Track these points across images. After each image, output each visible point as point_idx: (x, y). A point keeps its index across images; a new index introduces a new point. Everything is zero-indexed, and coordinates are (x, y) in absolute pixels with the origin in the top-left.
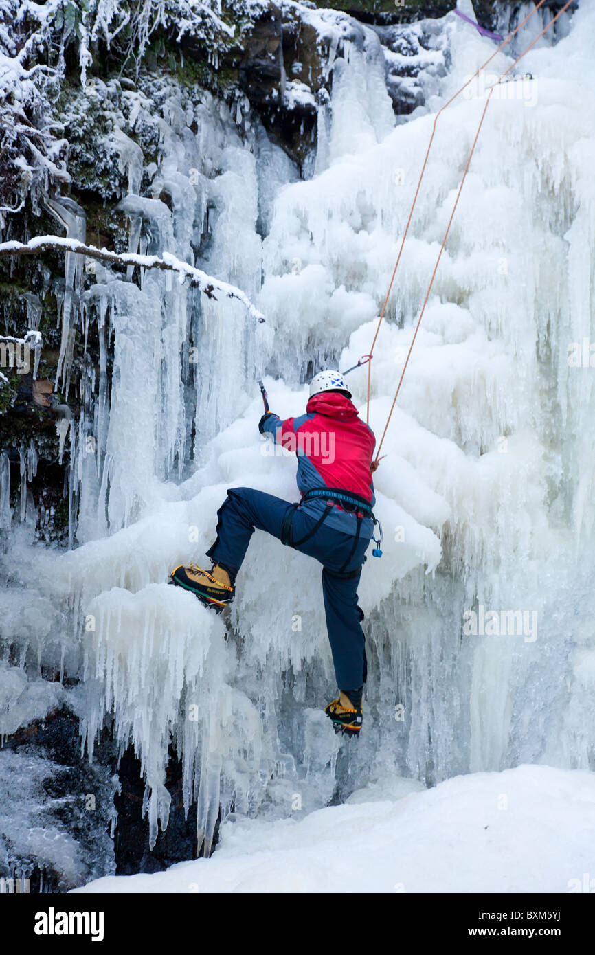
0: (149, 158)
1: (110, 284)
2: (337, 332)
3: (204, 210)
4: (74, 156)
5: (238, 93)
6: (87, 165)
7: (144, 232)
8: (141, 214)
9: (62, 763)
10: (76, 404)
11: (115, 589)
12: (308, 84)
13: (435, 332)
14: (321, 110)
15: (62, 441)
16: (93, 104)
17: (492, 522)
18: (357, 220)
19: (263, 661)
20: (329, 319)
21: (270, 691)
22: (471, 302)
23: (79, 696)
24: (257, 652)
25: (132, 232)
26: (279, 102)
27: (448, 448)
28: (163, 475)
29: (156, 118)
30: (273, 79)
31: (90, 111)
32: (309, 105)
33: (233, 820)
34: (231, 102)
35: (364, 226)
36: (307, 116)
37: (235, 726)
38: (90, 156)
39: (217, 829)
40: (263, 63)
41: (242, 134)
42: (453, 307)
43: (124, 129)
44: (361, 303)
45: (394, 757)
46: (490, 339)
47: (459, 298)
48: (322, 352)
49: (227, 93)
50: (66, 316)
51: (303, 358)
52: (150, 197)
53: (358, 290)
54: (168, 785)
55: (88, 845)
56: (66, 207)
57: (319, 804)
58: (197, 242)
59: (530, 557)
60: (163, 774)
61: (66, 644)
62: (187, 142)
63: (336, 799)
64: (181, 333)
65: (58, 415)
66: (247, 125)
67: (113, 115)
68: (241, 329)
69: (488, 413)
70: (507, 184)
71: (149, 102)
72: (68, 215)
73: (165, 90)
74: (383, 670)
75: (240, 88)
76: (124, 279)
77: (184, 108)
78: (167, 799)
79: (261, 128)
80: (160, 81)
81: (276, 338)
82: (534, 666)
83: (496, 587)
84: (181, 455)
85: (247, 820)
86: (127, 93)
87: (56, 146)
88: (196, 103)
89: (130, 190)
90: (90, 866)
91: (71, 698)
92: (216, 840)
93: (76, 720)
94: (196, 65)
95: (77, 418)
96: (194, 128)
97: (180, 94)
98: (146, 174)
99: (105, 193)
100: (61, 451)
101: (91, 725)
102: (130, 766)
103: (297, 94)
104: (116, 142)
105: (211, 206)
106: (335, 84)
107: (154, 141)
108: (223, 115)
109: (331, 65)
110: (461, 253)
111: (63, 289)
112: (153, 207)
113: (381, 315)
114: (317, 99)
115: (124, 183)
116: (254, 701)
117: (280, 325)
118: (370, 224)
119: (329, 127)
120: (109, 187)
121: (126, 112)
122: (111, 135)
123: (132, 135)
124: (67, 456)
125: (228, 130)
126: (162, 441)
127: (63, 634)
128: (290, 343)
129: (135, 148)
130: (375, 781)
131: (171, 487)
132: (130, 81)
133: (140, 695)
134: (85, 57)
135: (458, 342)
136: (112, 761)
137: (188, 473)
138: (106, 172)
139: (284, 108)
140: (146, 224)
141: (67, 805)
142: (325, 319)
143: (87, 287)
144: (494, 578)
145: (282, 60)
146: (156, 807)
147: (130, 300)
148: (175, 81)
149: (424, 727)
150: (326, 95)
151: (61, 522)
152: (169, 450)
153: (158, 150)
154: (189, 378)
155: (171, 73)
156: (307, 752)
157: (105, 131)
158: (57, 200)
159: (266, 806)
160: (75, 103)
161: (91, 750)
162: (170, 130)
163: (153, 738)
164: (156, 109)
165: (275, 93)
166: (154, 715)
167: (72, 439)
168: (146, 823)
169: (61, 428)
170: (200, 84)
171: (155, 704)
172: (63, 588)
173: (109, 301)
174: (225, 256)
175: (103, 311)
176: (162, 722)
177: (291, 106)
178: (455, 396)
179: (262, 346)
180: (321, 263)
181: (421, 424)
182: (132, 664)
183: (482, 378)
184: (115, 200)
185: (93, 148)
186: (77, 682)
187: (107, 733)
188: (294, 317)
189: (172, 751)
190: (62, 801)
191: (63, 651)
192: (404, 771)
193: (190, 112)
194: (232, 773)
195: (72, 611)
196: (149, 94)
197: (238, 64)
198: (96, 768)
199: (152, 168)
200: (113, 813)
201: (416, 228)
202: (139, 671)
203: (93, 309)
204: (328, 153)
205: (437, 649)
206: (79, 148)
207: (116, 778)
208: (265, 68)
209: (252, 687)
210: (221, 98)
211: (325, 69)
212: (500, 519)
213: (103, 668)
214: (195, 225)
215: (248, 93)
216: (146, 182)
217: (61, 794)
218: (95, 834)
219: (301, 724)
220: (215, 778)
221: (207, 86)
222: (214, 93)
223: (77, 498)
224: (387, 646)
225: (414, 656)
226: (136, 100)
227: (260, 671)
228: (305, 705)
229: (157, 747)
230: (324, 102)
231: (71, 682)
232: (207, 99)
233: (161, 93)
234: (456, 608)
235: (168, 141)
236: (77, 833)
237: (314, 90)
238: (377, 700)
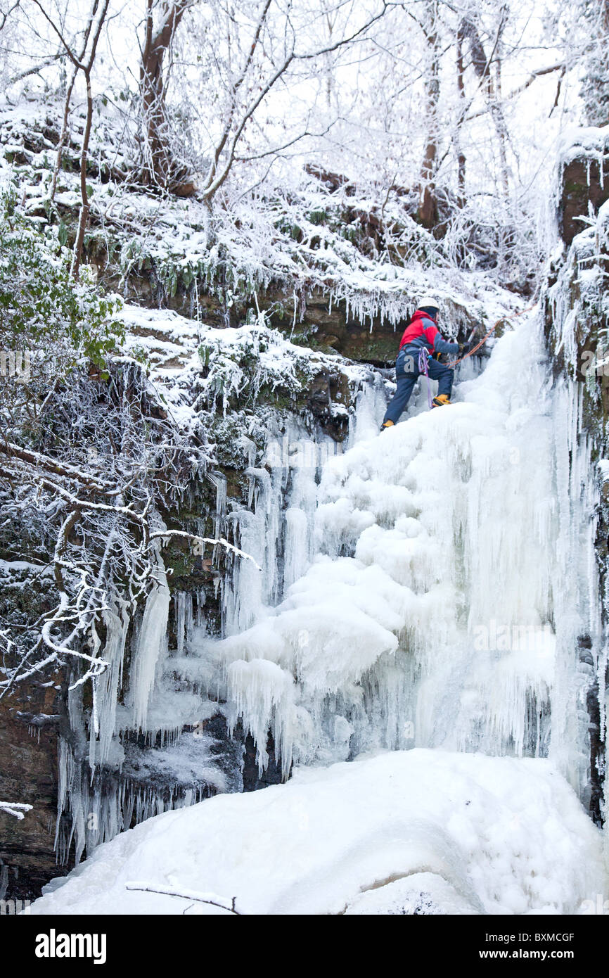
0: (259, 448)
1: (239, 511)
2: (356, 530)
3: (288, 472)
4: (221, 450)
5: (307, 411)
6: (228, 454)
7: (256, 485)
8: (255, 476)
9: (219, 739)
10: (223, 570)
11: (240, 661)
12: (344, 404)
13: (402, 531)
14: (350, 417)
15: (216, 588)
16: (230, 424)
17: (428, 626)
18: (366, 475)
19: (312, 694)
20: (352, 524)
21: (317, 708)
22: (421, 516)
23: (227, 708)
24: (309, 690)
25: (250, 485)
26: (329, 414)
27: (406, 591)
28: (267, 603)
29: (263, 428)
30: (325, 403)
31: (229, 428)
32: (344, 414)
33: (298, 766)
34: (303, 415)
35: (369, 478)
36: (343, 420)
37: (300, 723)
38: (229, 450)
39: (291, 770)
40: (319, 396)
41: (309, 431)
42: (411, 519)
43: (246, 435)
44: (367, 516)
45: (379, 739)
46: (430, 535)
47: (415, 514)
48: (349, 540)
49: (301, 411)
50: (217, 528)
51: (338, 544)
52: (260, 467)
53: (367, 509)
54: (268, 750)
55: (230, 776)
56: (217, 476)
57: (340, 759)
58: (285, 487)
59: (446, 644)
60: (265, 745)
61: (219, 684)
62: (279, 438)
63: (350, 758)
64: (275, 534)
65: (214, 576)
66: (312, 426)
67: (241, 428)
68: (305, 531)
69: (428, 572)
70: (440, 457)
71: (259, 420)
72: (217, 480)
73: (268, 414)
74: (375, 698)
75: (308, 409)
76: (247, 509)
77: (278, 421)
78: (267, 756)
79: (320, 427)
80: (266, 409)
81: (324, 534)
82: (445, 697)
83: (430, 658)
84: (276, 592)
85: (304, 767)
86: (249, 417)
87: (211, 447)
88: (284, 418)
89: (250, 464)
90: (231, 785)
91: (223, 709)
92: (290, 775)
93: (225, 719)
94: (285, 399)
95: (224, 577)
96: (283, 431)
97: (275, 415)
98: (258, 456)
99: (237, 467)
100: (216, 593)
101: (232, 723)
102: (250, 741)
103: (338, 409)
104: (243, 442)
105: (291, 469)
106: (357, 405)
107: (262, 439)
108: (299, 423)
109: (356, 394)
110: (417, 493)
111: (215, 514)
112: (262, 472)
113: (379, 522)
114: (348, 412)
115: (246, 461)
116: (309, 712)
117: (326, 528)
118: (372, 476)
119: (355, 425)
120: (239, 463)
121: (248, 426)
122: (240, 439)
123: (251, 437)
124: (219, 595)
125: (302, 430)
126: (266, 587)
127: (218, 680)
128: (333, 536)
129: (252, 444)
130: (369, 750)
131: (272, 609)
132: (250, 411)
133: (253, 708)
134: (226, 403)
135: (413, 537)
136: (242, 738)
137: (280, 601)
138: (237, 457)
139: (331, 416)
140: (257, 481)
141: (221, 758)
142: (349, 524)
143: (228, 514)
144: (429, 653)
145: (329, 394)
146: (262, 759)
147: (249, 520)
148: (273, 408)
149: (394, 724)
150: (353, 410)
151: (218, 626)
152: (269, 591)
153: (263, 444)
154: (281, 555)
155: (272, 405)
156: (336, 736)
157: (237, 437)
158: (212, 473)
159: (314, 761)
160: (221, 425)
161: (232, 734)
162: (270, 433)
163: (259, 729)
164: (263, 424)
165: (326, 410)
166: (260, 718)
167: (222, 586)
168: (257, 767)
169: (216, 582)
170: (287, 408)
171: (260, 713)
172: (218, 658)
173: (238, 520)
174: (298, 495)
175: (235, 525)
176: (264, 722)
177: (335, 416)
178: (411, 565)
179: (317, 538)
180: (347, 497)
181: (394, 580)
182: (248, 695)
183: (425, 555)
184: (242, 470)
185: (230, 446)
186: (225, 702)
187: (239, 725)
188: (333, 524)
189: (270, 734)
190: (218, 756)
191: (219, 687)
192: (384, 745)
193: (281, 423)
194: (298, 744)
195: (222, 669)
196: (260, 416)
197: (306, 397)
198: (235, 742)
199: (261, 453)
200: (242, 762)
201: (396, 480)
202: (251, 698)
203: (230, 524)
204: (354, 439)
205: (401, 688)
206: (223, 446)
207: (243, 746)
208: (321, 399)
209: (309, 706)
210: (298, 414)
211: (353, 397)
212: (432, 625)
213: (235, 697)
214: (283, 479)
215: (312, 410)
216: (258, 460)
217: (218, 753)
218: (233, 771)
219: (333, 723)
220: (289, 747)
221: (290, 409)
222: (294, 412)
223: (225, 615)
224: (377, 686)
225: (389, 691)
226: (253, 420)
227: (312, 698)
228: (336, 714)
229: (262, 733)
230: (352, 413)
231: (222, 702)
232: (290, 415)
233: (266, 416)
234: (411, 668)
235: (270, 439)
236: (226, 771)
237: (347, 407)
238: (372, 711)
